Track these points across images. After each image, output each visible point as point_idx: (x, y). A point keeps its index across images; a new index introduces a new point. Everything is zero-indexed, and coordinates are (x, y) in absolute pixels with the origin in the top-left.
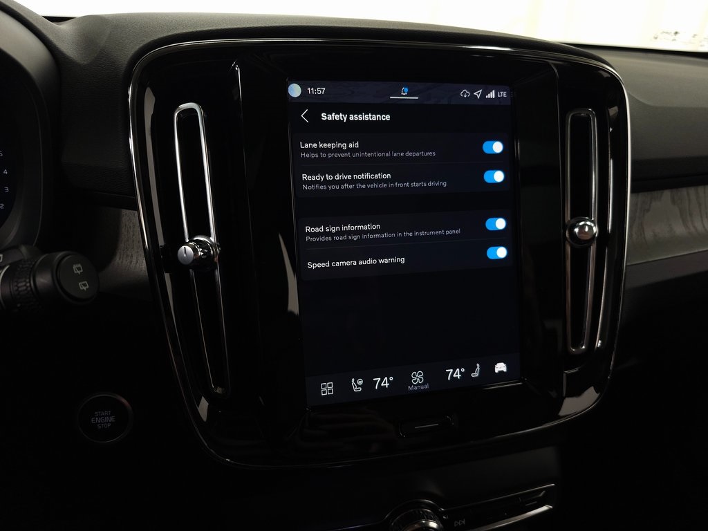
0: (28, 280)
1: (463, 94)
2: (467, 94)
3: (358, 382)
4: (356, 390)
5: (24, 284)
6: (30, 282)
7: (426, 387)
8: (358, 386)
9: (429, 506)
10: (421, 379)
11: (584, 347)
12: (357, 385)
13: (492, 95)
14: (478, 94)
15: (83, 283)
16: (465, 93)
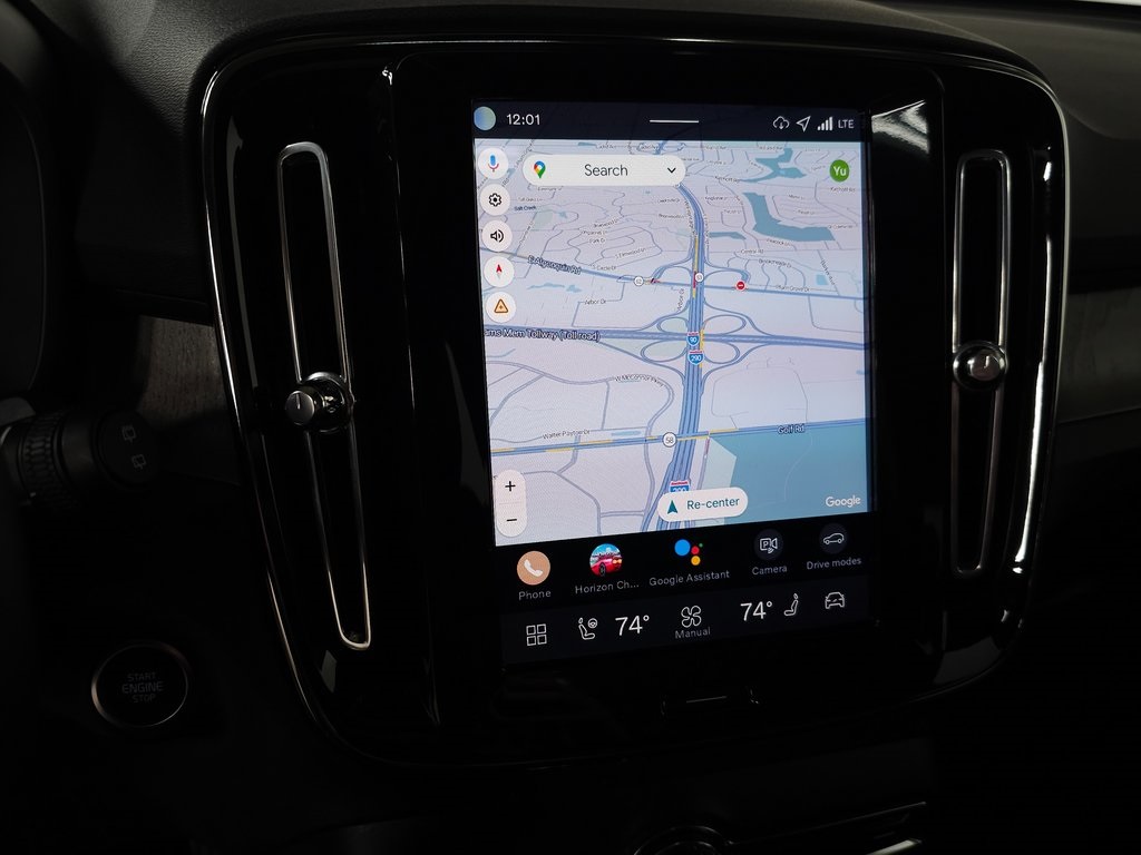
0: (49, 439)
1: (778, 124)
2: (785, 124)
3: (589, 624)
4: (585, 636)
5: (41, 444)
6: (52, 442)
7: (706, 633)
8: (590, 630)
9: (707, 837)
10: (697, 620)
11: (979, 567)
12: (588, 628)
13: (828, 125)
14: (803, 123)
15: (138, 456)
16: (781, 122)
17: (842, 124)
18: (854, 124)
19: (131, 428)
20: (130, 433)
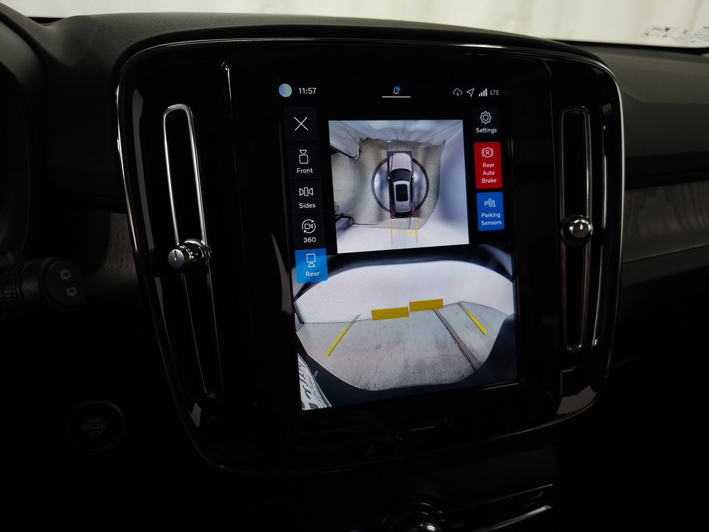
0: (13, 287)
1: (456, 92)
2: (460, 93)
5: (9, 291)
6: (16, 289)
13: (485, 93)
14: (470, 92)
15: (71, 289)
17: (493, 92)
18: (500, 92)
19: (67, 271)
20: (66, 275)
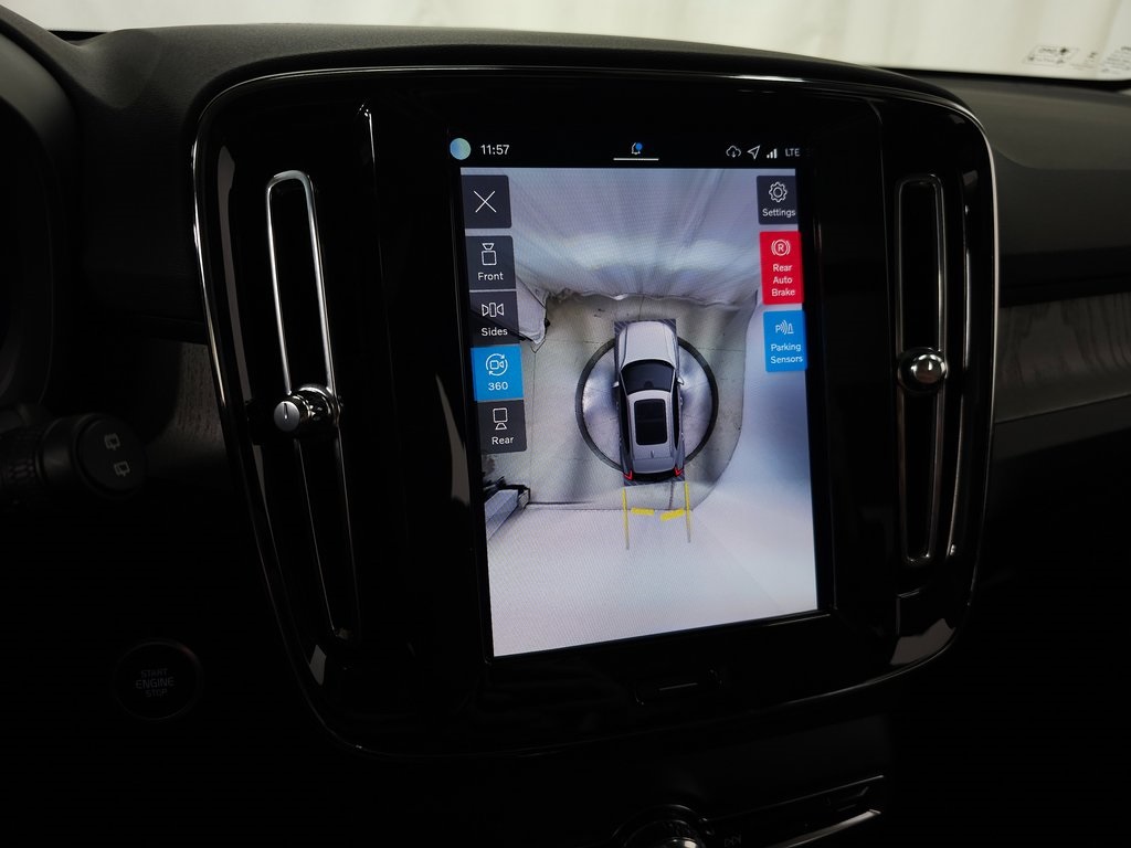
0: (30, 461)
1: (730, 152)
2: (737, 153)
5: (24, 467)
6: (34, 464)
9: (682, 814)
11: (927, 556)
13: (774, 154)
14: (754, 152)
15: (122, 464)
16: (733, 151)
17: (789, 152)
18: (800, 152)
19: (115, 436)
20: (114, 441)
